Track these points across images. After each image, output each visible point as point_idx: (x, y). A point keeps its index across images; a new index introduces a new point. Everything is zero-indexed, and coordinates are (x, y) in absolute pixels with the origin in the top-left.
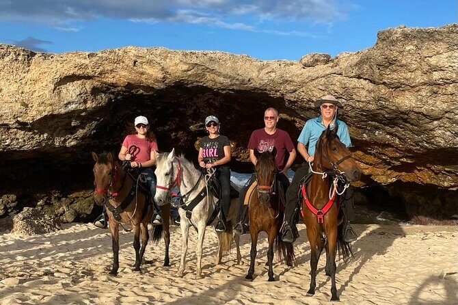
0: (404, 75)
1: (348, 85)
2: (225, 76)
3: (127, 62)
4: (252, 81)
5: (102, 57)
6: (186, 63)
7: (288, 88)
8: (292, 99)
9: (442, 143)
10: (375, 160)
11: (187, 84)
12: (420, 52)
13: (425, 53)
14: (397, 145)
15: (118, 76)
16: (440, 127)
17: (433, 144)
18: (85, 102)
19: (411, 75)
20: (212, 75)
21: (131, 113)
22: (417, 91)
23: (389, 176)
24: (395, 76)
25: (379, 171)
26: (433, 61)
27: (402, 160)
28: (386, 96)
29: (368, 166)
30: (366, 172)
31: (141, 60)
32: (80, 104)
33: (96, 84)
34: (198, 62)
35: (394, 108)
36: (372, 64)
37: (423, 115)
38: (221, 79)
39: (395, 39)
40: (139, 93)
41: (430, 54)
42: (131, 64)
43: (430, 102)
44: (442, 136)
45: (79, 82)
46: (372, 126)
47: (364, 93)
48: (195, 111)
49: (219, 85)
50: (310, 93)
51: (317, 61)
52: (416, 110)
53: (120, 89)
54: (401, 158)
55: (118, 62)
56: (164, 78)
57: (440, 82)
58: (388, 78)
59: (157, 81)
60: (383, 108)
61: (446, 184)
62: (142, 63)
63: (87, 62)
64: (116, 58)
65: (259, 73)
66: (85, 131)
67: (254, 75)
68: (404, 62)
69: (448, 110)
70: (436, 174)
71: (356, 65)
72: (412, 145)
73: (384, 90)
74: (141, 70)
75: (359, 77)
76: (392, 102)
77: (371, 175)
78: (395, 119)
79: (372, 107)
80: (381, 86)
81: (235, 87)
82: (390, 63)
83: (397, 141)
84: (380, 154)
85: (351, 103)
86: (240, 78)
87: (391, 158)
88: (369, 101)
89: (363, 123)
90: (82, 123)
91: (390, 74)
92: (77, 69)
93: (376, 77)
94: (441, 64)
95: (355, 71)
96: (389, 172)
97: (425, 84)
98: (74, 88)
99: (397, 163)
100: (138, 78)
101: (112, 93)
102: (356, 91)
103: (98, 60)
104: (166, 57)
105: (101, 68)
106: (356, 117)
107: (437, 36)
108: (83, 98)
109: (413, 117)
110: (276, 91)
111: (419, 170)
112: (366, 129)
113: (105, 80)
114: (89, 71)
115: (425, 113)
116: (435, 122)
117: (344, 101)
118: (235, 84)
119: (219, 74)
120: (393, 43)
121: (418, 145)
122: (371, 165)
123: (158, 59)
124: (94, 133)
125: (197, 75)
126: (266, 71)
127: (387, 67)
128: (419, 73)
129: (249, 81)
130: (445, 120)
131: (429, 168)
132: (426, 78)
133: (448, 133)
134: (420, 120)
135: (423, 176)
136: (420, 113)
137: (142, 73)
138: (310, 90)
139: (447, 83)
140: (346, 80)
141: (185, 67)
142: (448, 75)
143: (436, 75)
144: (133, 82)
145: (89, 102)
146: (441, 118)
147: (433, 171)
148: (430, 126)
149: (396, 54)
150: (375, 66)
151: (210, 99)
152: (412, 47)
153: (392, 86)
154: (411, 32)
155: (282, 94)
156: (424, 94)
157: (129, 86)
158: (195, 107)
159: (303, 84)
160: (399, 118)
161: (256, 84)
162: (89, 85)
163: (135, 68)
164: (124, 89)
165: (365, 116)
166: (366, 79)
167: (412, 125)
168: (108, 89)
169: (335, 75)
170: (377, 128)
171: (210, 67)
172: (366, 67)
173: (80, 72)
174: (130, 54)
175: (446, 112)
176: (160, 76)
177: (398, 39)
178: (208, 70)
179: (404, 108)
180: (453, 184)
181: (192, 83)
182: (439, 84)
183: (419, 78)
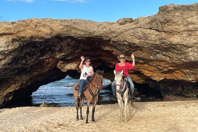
0: (175, 27)
1: (145, 33)
2: (82, 31)
3: (32, 26)
4: (95, 32)
5: (19, 24)
6: (62, 25)
7: (114, 35)
8: (115, 41)
9: (193, 59)
10: (154, 69)
11: (62, 35)
12: (183, 16)
13: (185, 16)
14: (168, 60)
15: (26, 33)
16: (192, 51)
17: (188, 59)
18: (8, 46)
19: (178, 27)
20: (75, 31)
21: (29, 51)
22: (181, 34)
23: (160, 77)
24: (170, 27)
25: (155, 74)
26: (189, 20)
27: (169, 68)
28: (165, 37)
29: (149, 72)
30: (149, 75)
31: (39, 25)
32: (5, 47)
33: (14, 37)
34: (68, 24)
35: (169, 43)
36: (158, 22)
37: (184, 45)
38: (80, 32)
39: (170, 10)
40: (36, 41)
41: (188, 17)
42: (34, 27)
43: (188, 39)
44: (193, 56)
45: (6, 36)
46: (156, 52)
47: (154, 36)
48: (60, 48)
49: (78, 35)
50: (125, 37)
51: (126, 21)
52: (180, 43)
53: (26, 39)
54: (168, 67)
55: (27, 26)
56: (51, 33)
57: (193, 29)
58: (166, 29)
59: (47, 34)
60: (163, 43)
61: (190, 79)
62: (39, 26)
63: (11, 26)
64: (26, 24)
65: (98, 28)
66: (6, 61)
67: (96, 30)
68: (175, 21)
69: (196, 43)
70: (186, 74)
71: (149, 23)
72: (176, 61)
73: (164, 35)
74: (39, 29)
75: (151, 29)
76: (168, 40)
77: (150, 77)
78: (169, 48)
79: (158, 43)
80: (163, 33)
81: (86, 36)
82: (167, 21)
83: (168, 59)
84: (157, 65)
85: (146, 41)
86: (89, 31)
87: (163, 67)
88: (156, 40)
89: (151, 51)
90: (5, 57)
91: (167, 27)
92: (6, 30)
93: (160, 29)
94: (193, 21)
95: (149, 26)
96: (160, 75)
97: (185, 31)
98: (3, 39)
99: (166, 70)
100: (37, 33)
101: (22, 41)
102: (149, 35)
103: (16, 25)
104: (52, 23)
105: (18, 29)
106: (148, 48)
107: (191, 8)
108: (7, 44)
109: (179, 47)
110: (107, 37)
111: (176, 73)
112: (152, 53)
113: (19, 35)
114: (12, 31)
115: (185, 44)
116: (190, 49)
117: (143, 40)
118: (87, 34)
119: (79, 30)
120: (169, 12)
121: (179, 60)
122: (151, 71)
123: (48, 24)
124: (10, 62)
125: (67, 31)
126: (101, 28)
127: (166, 23)
128: (182, 26)
129: (93, 32)
130: (194, 48)
131: (182, 72)
132: (185, 28)
133: (196, 54)
134: (182, 48)
135: (179, 76)
136: (182, 45)
137: (39, 31)
138: (126, 36)
139: (196, 30)
140: (144, 30)
141: (62, 27)
142: (197, 26)
143: (191, 27)
144: (34, 36)
145: (10, 46)
146: (193, 47)
147: (184, 73)
148: (187, 51)
149: (170, 17)
150: (159, 23)
151: (69, 42)
152: (179, 14)
153: (168, 32)
154: (178, 6)
155: (110, 38)
156: (184, 36)
157: (32, 37)
158: (60, 47)
159: (121, 33)
160: (171, 48)
161: (97, 34)
162: (10, 38)
163: (36, 28)
164: (29, 39)
165: (153, 47)
166: (154, 29)
167: (178, 50)
168: (20, 39)
169: (138, 28)
170: (158, 53)
171: (74, 27)
172: (154, 24)
173: (7, 32)
174: (34, 22)
175: (196, 44)
176: (49, 32)
177: (171, 10)
178: (73, 28)
179: (174, 43)
180: (194, 79)
181: (64, 35)
182: (192, 31)
183: (182, 28)
